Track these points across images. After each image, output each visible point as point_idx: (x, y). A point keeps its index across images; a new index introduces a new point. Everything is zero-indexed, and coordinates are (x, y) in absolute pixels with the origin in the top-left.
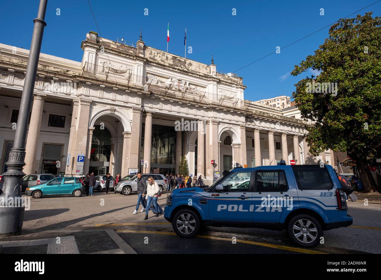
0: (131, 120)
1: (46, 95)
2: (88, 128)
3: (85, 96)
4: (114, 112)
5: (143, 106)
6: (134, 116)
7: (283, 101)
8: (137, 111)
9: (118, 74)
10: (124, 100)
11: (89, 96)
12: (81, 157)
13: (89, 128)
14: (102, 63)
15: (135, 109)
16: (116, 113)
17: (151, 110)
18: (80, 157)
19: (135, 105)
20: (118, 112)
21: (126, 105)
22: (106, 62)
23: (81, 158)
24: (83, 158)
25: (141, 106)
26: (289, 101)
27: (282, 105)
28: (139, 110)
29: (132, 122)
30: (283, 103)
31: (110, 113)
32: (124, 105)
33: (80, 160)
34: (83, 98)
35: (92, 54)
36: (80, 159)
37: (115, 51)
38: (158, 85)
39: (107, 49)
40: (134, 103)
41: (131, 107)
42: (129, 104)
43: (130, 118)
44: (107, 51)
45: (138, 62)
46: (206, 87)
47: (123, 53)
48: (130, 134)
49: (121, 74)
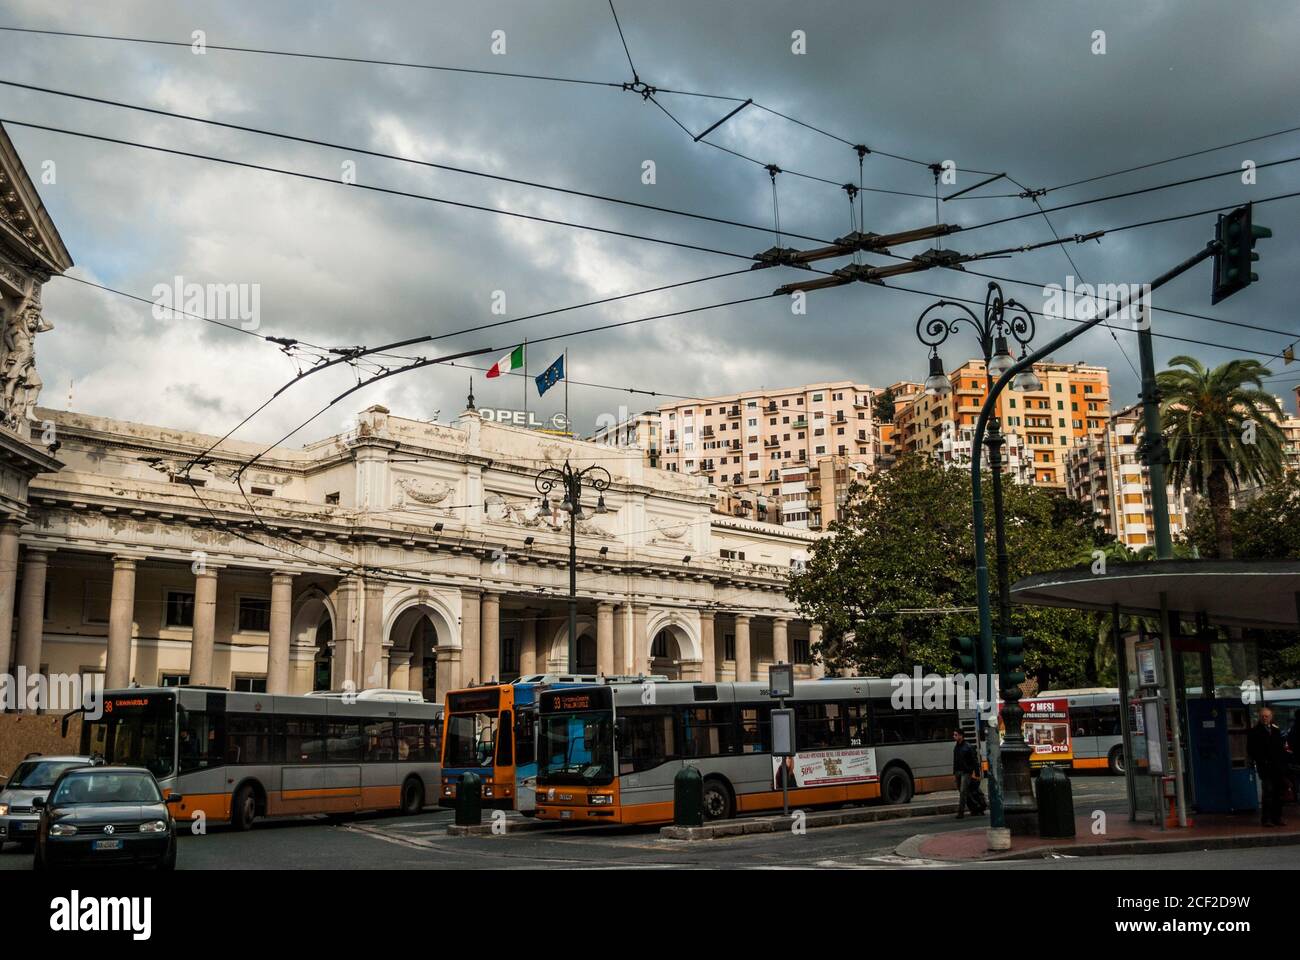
0: (459, 618)
4: (424, 600)
6: (465, 607)
7: (838, 406)
8: (471, 596)
9: (431, 505)
14: (399, 483)
15: (466, 590)
16: (431, 604)
17: (497, 587)
19: (467, 579)
20: (432, 599)
21: (450, 581)
22: (407, 479)
25: (480, 581)
26: (866, 404)
27: (836, 420)
28: (476, 592)
29: (462, 622)
30: (840, 415)
31: (418, 604)
32: (447, 582)
35: (381, 464)
37: (424, 450)
38: (511, 519)
39: (409, 447)
40: (466, 576)
41: (459, 586)
42: (456, 578)
43: (458, 613)
44: (409, 451)
45: (471, 469)
46: (616, 511)
47: (440, 452)
48: (460, 651)
49: (436, 505)
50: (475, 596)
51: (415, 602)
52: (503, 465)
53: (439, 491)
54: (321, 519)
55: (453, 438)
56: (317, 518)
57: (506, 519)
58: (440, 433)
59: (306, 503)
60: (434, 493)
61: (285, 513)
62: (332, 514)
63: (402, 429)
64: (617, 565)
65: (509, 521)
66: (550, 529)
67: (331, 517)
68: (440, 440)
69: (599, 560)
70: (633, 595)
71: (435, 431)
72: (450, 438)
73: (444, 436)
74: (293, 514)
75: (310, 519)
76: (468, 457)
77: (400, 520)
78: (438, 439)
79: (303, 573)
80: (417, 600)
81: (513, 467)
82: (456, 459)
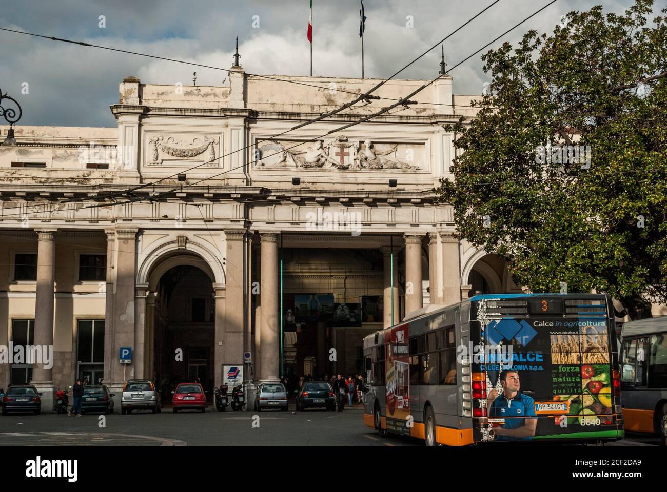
0: (224, 259)
1: (56, 230)
2: (135, 285)
3: (124, 220)
4: (184, 245)
5: (248, 223)
6: (229, 247)
8: (234, 237)
9: (189, 158)
10: (204, 217)
11: (131, 220)
12: (125, 350)
13: (137, 286)
14: (153, 142)
15: (229, 233)
16: (190, 247)
17: (271, 228)
18: (123, 350)
19: (229, 222)
20: (192, 243)
21: (210, 226)
22: (161, 138)
23: (125, 352)
24: (129, 353)
25: (242, 223)
28: (239, 234)
29: (225, 261)
31: (177, 248)
32: (205, 227)
33: (125, 355)
34: (121, 225)
35: (132, 128)
36: (123, 354)
37: (177, 109)
38: (287, 163)
39: (160, 109)
40: (227, 220)
41: (222, 230)
42: (215, 222)
43: (223, 253)
44: (160, 113)
45: (231, 121)
46: (424, 144)
47: (195, 110)
48: (224, 289)
49: (196, 158)
50: (238, 237)
51: (174, 247)
52: (271, 113)
53: (199, 145)
54: (79, 182)
55: (216, 96)
56: (75, 182)
57: (283, 164)
58: (202, 92)
59: (63, 169)
60: (192, 147)
61: (43, 180)
62: (90, 177)
63: (158, 94)
64: (415, 197)
65: (285, 166)
66: (335, 169)
67: (88, 180)
68: (202, 99)
69: (389, 193)
70: (441, 225)
71: (196, 92)
72: (212, 97)
73: (206, 95)
74: (50, 180)
75: (68, 183)
76: (225, 110)
77: (153, 175)
78: (199, 98)
79: (59, 229)
80: (176, 245)
81: (284, 114)
82: (215, 114)
